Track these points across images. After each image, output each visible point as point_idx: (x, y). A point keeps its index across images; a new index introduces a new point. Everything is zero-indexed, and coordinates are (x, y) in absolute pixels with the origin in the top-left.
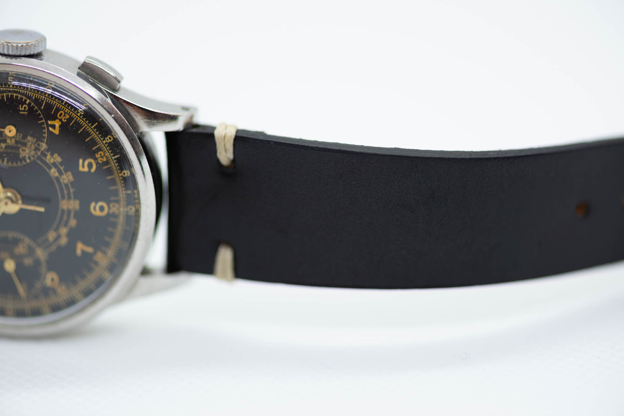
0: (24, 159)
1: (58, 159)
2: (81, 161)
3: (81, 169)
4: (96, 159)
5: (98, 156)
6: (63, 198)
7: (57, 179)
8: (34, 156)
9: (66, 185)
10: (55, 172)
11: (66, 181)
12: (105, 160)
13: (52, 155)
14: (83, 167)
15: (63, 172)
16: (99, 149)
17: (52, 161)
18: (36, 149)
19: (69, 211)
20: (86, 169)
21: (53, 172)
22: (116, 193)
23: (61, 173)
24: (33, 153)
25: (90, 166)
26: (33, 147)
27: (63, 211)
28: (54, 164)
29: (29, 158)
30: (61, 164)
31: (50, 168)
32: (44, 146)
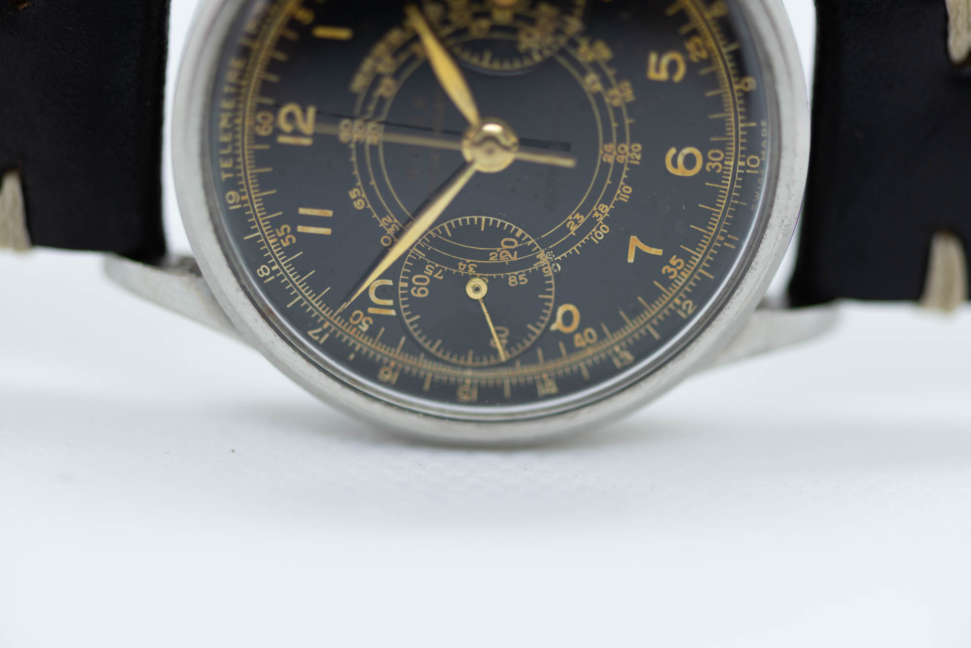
0: (528, 54)
1: (603, 52)
2: (653, 58)
3: (652, 75)
4: (685, 52)
5: (690, 46)
6: (608, 139)
7: (598, 96)
8: (549, 48)
9: (617, 110)
10: (594, 83)
11: (616, 102)
12: (704, 55)
13: (591, 44)
14: (658, 69)
15: (613, 81)
16: (695, 32)
17: (590, 57)
18: (558, 32)
19: (618, 167)
20: (663, 75)
21: (591, 82)
22: (720, 127)
23: (606, 83)
24: (549, 40)
25: (673, 67)
26: (551, 28)
27: (605, 166)
28: (595, 66)
29: (540, 52)
30: (610, 63)
31: (583, 72)
32: (574, 25)
